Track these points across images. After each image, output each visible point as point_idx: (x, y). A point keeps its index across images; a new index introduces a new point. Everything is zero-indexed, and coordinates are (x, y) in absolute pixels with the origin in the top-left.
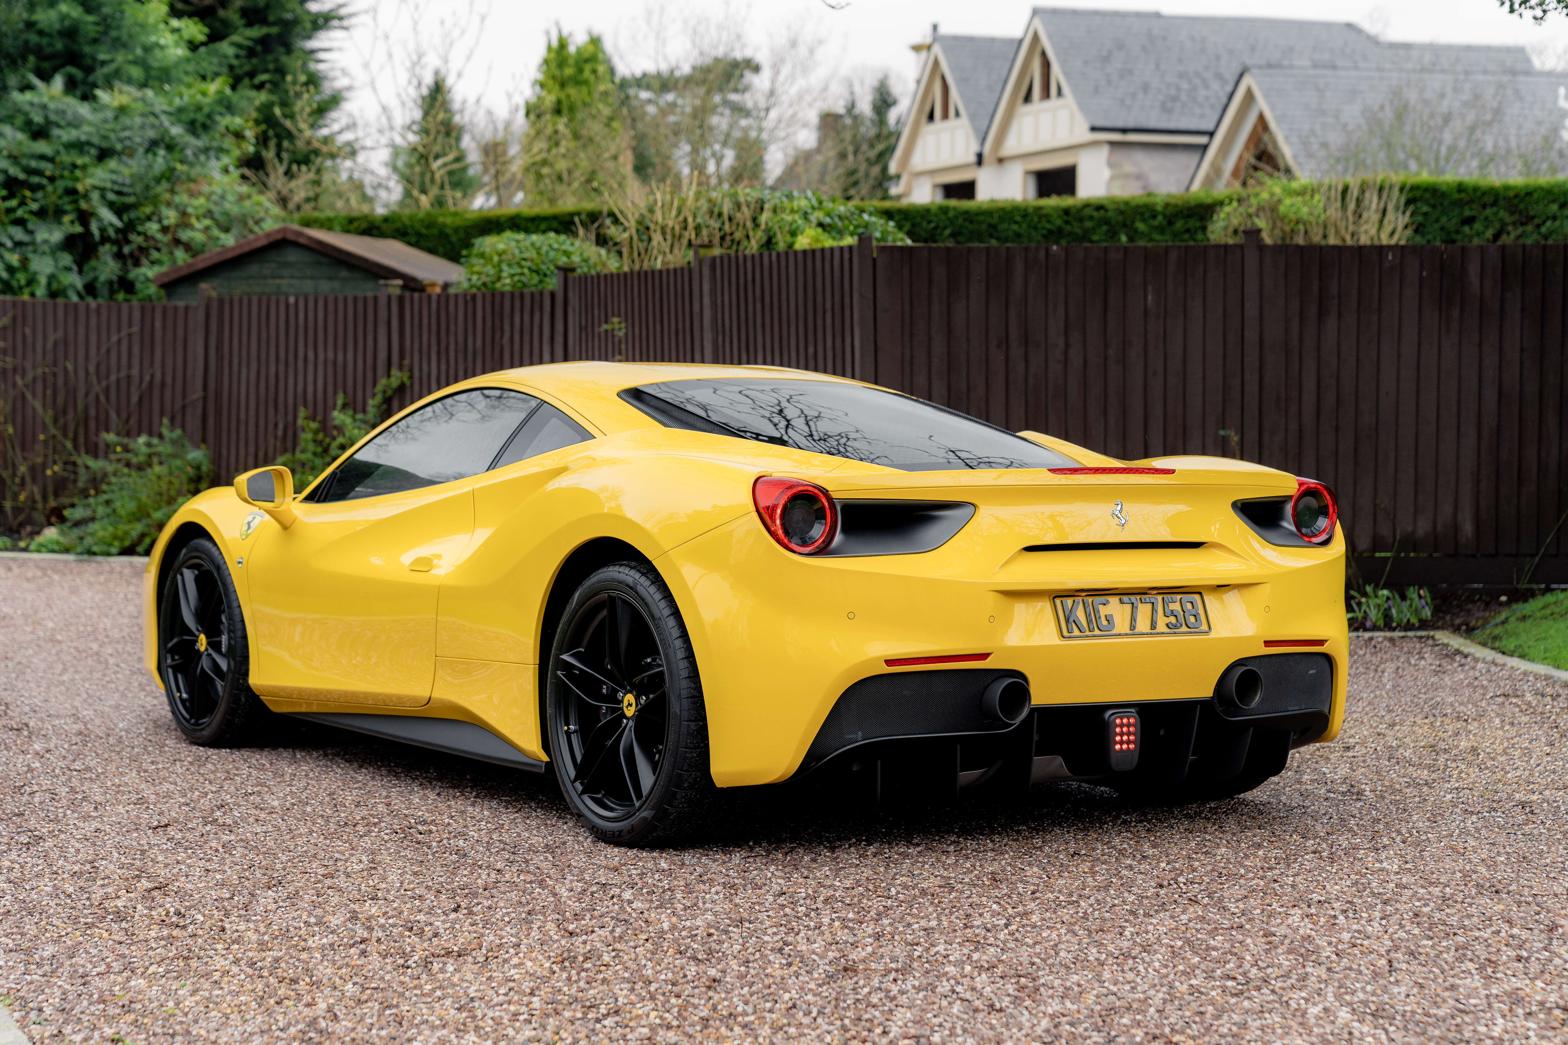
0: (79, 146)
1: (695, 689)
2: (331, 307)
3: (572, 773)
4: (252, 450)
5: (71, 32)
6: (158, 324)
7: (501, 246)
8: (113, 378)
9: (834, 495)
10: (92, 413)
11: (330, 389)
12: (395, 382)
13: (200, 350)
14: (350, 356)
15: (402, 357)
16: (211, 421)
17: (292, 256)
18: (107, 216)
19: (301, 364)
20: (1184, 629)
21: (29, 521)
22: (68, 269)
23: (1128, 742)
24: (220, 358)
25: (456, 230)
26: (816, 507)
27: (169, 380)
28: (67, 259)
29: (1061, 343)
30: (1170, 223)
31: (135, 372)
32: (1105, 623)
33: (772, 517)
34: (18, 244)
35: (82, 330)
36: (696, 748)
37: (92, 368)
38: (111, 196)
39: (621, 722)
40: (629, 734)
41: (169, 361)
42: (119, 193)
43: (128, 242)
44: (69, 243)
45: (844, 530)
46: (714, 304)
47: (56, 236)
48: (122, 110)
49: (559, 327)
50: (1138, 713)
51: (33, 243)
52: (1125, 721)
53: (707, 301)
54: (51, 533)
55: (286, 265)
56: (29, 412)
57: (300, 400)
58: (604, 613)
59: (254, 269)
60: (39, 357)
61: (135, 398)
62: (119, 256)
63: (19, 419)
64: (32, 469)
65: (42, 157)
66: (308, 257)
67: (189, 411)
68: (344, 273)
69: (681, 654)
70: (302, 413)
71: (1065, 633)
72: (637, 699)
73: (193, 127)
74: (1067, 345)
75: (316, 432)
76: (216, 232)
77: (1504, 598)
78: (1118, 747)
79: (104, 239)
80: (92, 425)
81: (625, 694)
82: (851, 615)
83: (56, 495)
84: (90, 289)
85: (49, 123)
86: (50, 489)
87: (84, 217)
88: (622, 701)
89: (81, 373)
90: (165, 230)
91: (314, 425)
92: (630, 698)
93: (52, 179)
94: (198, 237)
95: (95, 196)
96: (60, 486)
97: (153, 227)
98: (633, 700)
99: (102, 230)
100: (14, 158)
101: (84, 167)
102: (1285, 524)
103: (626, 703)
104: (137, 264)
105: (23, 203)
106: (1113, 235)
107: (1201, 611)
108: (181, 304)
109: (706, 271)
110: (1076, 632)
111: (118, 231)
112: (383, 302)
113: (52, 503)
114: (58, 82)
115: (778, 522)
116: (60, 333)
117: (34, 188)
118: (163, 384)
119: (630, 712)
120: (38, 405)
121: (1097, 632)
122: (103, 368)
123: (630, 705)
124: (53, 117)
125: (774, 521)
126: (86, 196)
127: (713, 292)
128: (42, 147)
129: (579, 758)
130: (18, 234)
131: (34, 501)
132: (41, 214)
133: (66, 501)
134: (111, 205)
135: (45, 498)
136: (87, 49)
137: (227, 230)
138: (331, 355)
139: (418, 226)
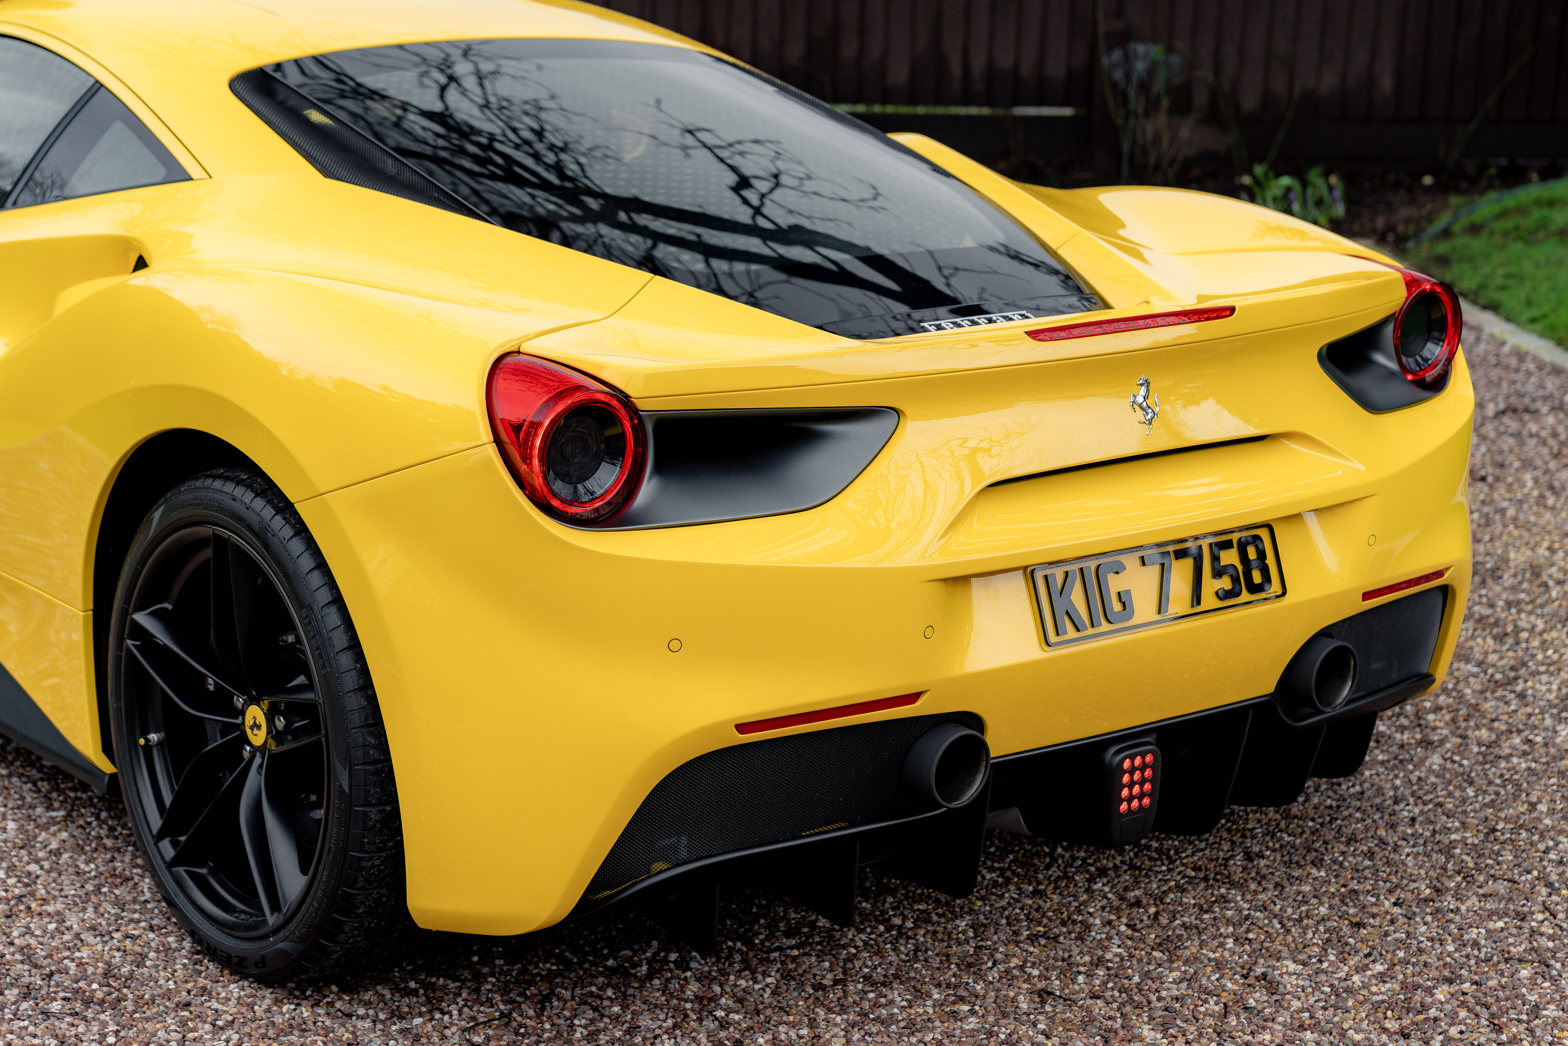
1: (376, 748)
3: (156, 822)
9: (641, 405)
20: (1245, 596)
23: (1140, 797)
26: (611, 432)
32: (1117, 607)
33: (524, 448)
36: (379, 850)
39: (242, 748)
40: (254, 781)
45: (659, 469)
50: (1159, 743)
52: (1138, 761)
58: (208, 553)
69: (350, 681)
71: (1053, 638)
72: (270, 721)
77: (1428, 180)
78: (1124, 806)
81: (247, 705)
82: (675, 645)
88: (242, 713)
92: (255, 714)
98: (262, 720)
102: (1380, 358)
103: (249, 721)
107: (1270, 561)
110: (1071, 633)
115: (536, 462)
119: (258, 738)
121: (1105, 627)
123: (256, 726)
125: (527, 459)
129: (168, 799)
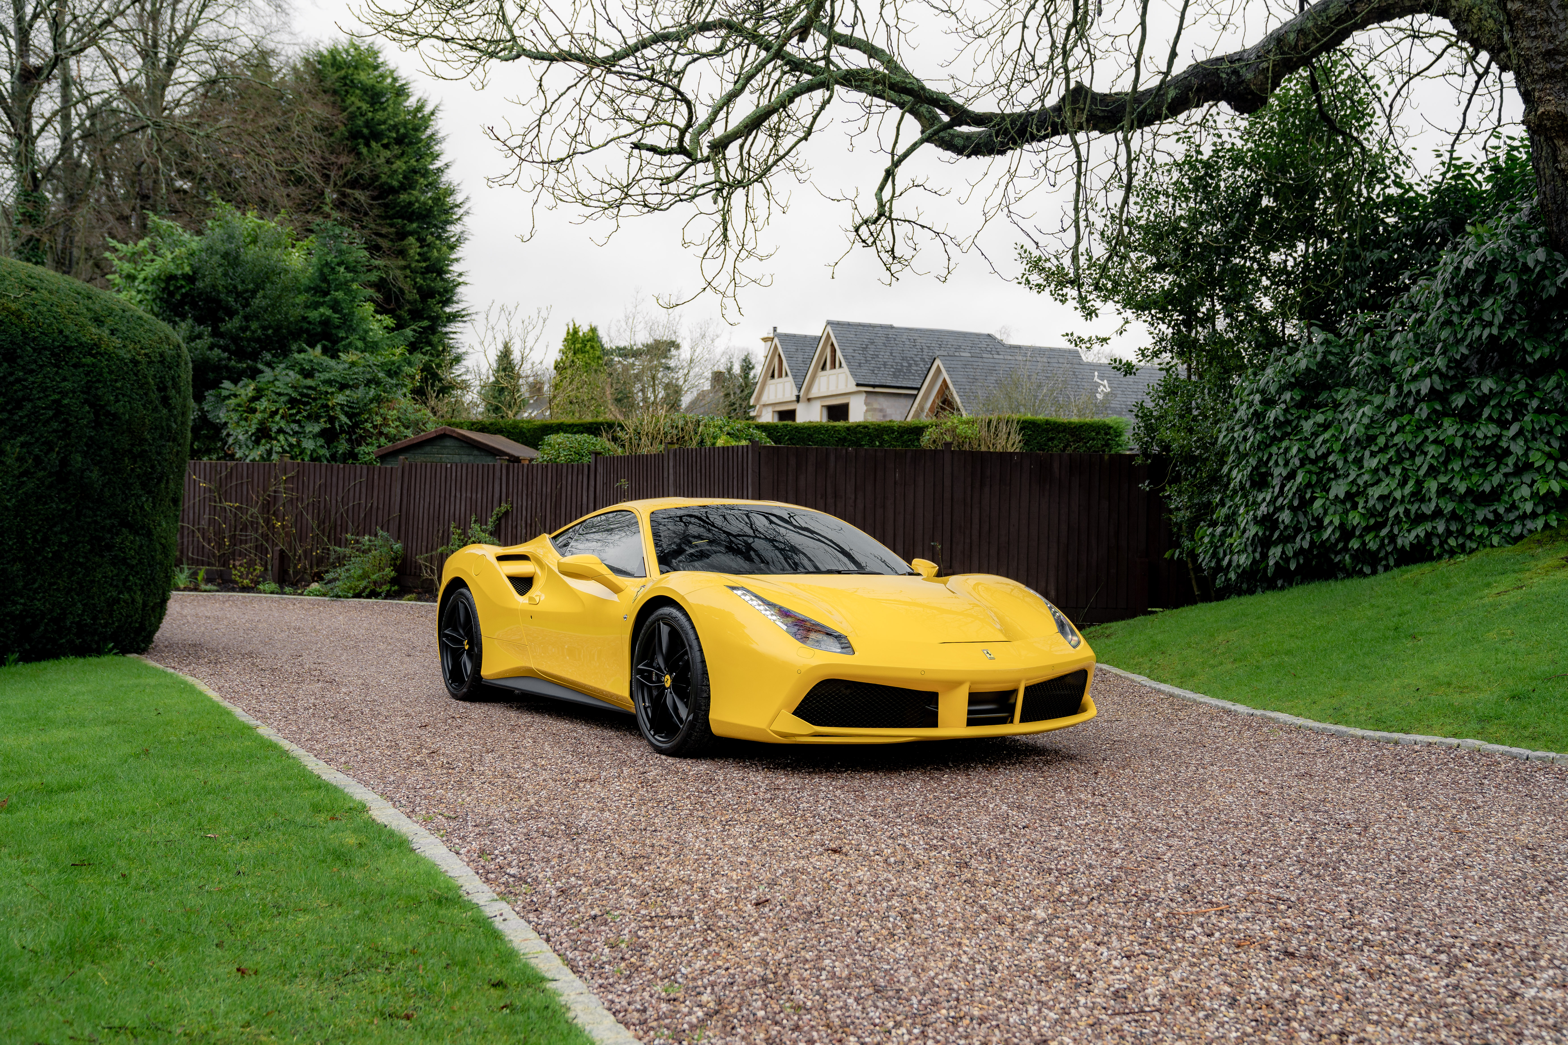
0: (329, 382)
2: (470, 470)
4: (424, 544)
5: (326, 322)
6: (376, 477)
7: (559, 440)
8: (351, 504)
10: (339, 523)
11: (468, 512)
12: (503, 509)
13: (399, 491)
14: (479, 495)
15: (507, 497)
16: (403, 528)
17: (448, 443)
18: (344, 419)
19: (452, 499)
21: (302, 579)
22: (322, 447)
24: (409, 495)
25: (529, 430)
27: (381, 506)
28: (321, 441)
29: (853, 497)
30: (901, 436)
31: (363, 501)
34: (296, 433)
35: (334, 479)
37: (339, 499)
38: (346, 409)
41: (381, 497)
42: (350, 407)
43: (355, 433)
44: (323, 433)
46: (675, 473)
47: (317, 429)
48: (353, 364)
49: (592, 483)
51: (304, 432)
53: (671, 471)
54: (315, 586)
55: (445, 447)
56: (304, 522)
57: (452, 518)
59: (428, 449)
60: (311, 494)
61: (362, 515)
62: (349, 441)
63: (299, 525)
64: (305, 552)
65: (310, 388)
66: (457, 443)
67: (391, 522)
68: (476, 452)
70: (453, 525)
73: (390, 374)
74: (856, 498)
75: (460, 535)
76: (402, 429)
79: (342, 431)
80: (339, 529)
83: (318, 566)
84: (333, 457)
85: (313, 369)
86: (314, 562)
87: (332, 420)
89: (334, 502)
90: (375, 427)
91: (459, 531)
93: (315, 399)
94: (393, 431)
95: (338, 408)
96: (320, 561)
97: (369, 425)
99: (341, 426)
100: (294, 387)
101: (332, 393)
104: (360, 445)
105: (299, 412)
106: (872, 441)
108: (389, 466)
109: (671, 456)
111: (349, 427)
112: (498, 468)
113: (315, 570)
114: (319, 349)
116: (323, 480)
117: (305, 404)
118: (378, 508)
120: (309, 518)
122: (345, 499)
124: (316, 367)
126: (333, 408)
127: (675, 467)
128: (309, 382)
130: (296, 427)
131: (306, 569)
132: (309, 417)
133: (323, 569)
134: (346, 414)
135: (311, 567)
136: (334, 331)
137: (407, 428)
138: (469, 495)
139: (508, 428)
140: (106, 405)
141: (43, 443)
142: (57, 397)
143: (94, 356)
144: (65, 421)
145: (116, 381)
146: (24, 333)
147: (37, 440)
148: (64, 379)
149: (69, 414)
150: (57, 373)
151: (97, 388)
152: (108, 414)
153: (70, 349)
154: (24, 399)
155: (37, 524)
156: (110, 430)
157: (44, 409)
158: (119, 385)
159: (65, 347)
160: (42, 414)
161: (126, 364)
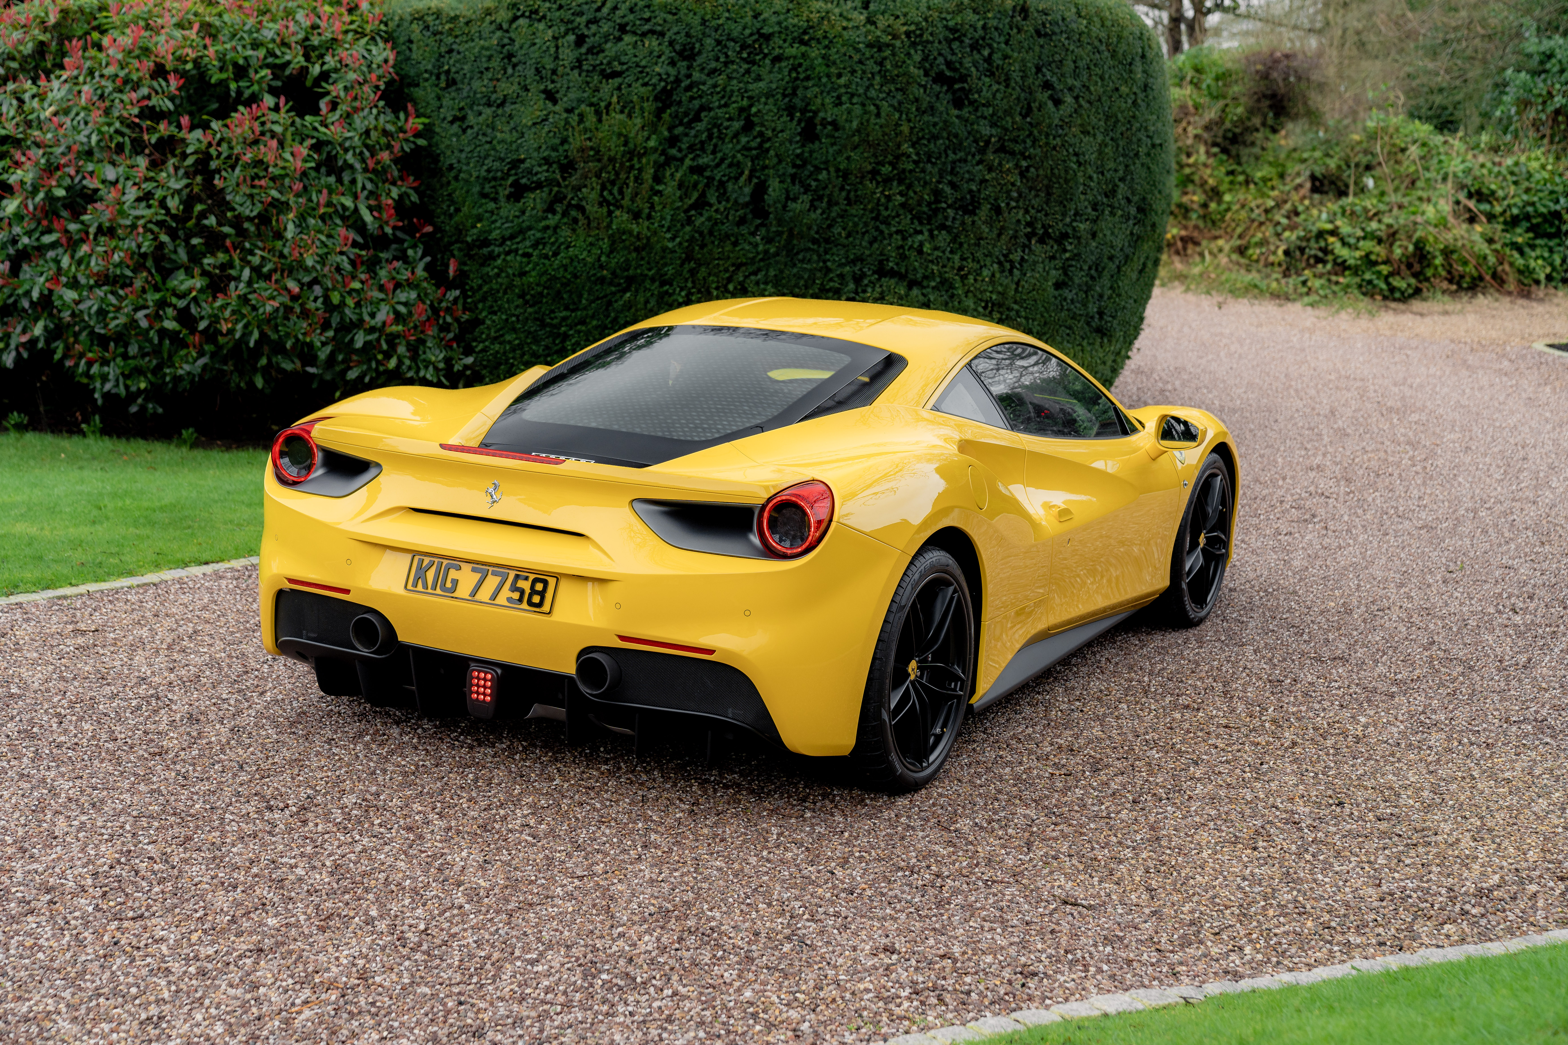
9: (316, 441)
23: (485, 694)
32: (450, 585)
52: (482, 675)
78: (474, 696)
107: (549, 595)
110: (420, 587)
115: (278, 456)
121: (438, 591)
140: (819, 111)
141: (730, 166)
142: (745, 103)
143: (802, 42)
144: (761, 134)
145: (839, 76)
146: (704, 22)
147: (722, 160)
148: (759, 78)
149: (762, 125)
150: (748, 71)
151: (806, 88)
152: (824, 123)
153: (768, 38)
154: (702, 108)
155: (726, 270)
156: (833, 144)
157: (730, 119)
158: (842, 81)
159: (762, 35)
160: (727, 128)
161: (858, 50)
